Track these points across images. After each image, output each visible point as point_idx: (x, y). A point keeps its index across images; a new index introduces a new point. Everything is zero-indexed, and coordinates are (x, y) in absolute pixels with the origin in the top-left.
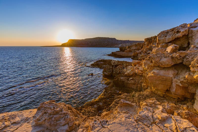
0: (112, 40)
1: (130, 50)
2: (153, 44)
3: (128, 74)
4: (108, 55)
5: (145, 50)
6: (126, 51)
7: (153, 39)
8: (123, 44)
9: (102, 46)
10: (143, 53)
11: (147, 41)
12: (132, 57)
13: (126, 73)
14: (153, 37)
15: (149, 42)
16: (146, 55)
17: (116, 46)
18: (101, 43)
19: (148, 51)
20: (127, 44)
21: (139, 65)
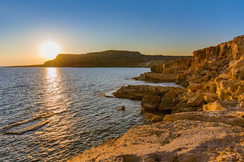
0: (134, 55)
1: (170, 70)
2: (208, 59)
3: (194, 102)
4: (134, 78)
5: (197, 70)
6: (165, 72)
7: (207, 52)
8: (154, 62)
9: (117, 66)
10: (195, 74)
11: (198, 55)
12: (177, 81)
13: (188, 102)
14: (208, 48)
15: (202, 57)
16: (200, 76)
17: (142, 64)
18: (116, 60)
19: (202, 70)
20: (160, 61)
21: (202, 91)
